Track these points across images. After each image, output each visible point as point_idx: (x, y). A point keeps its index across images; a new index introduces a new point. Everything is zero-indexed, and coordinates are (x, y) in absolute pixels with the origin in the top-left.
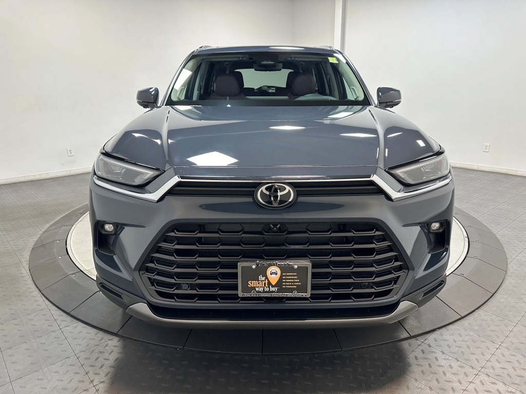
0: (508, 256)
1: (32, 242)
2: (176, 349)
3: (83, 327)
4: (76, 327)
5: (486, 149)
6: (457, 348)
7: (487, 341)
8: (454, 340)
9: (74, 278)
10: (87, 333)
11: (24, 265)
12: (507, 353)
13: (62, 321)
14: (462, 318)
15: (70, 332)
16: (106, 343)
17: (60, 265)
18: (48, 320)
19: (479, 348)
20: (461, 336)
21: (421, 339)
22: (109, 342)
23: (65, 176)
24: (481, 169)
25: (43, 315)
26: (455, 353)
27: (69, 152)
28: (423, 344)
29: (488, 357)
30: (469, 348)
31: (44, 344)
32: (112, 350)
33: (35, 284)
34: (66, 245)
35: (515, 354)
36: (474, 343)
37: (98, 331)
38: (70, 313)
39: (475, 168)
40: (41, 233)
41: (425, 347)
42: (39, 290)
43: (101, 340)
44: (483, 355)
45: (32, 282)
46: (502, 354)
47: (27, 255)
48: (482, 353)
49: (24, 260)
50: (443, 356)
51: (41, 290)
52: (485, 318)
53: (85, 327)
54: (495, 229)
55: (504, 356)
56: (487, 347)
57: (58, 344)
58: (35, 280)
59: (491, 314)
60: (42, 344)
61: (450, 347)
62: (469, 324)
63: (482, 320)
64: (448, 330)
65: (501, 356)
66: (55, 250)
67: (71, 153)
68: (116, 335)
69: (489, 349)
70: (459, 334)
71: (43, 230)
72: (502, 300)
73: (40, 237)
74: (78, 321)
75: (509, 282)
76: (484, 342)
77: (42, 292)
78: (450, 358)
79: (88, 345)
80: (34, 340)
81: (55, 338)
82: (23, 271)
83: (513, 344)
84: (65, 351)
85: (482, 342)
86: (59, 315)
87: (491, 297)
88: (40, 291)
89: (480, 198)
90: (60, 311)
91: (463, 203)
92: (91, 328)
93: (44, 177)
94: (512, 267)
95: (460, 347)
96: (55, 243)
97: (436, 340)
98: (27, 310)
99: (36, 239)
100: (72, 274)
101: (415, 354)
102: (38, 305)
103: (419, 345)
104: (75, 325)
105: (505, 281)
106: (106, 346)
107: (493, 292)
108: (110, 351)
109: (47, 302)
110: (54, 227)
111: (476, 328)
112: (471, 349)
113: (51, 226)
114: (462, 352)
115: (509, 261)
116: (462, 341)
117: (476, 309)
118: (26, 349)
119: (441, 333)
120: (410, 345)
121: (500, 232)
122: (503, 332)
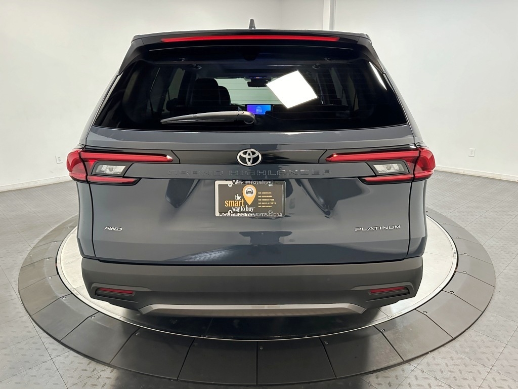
0: (496, 270)
1: (20, 259)
2: (170, 379)
3: (75, 356)
4: (67, 356)
5: (471, 154)
6: (450, 373)
7: (478, 364)
8: (446, 364)
9: (65, 302)
10: (79, 363)
11: (14, 286)
12: (498, 377)
13: (54, 349)
14: (454, 339)
15: (61, 363)
16: (99, 375)
17: (50, 286)
18: (39, 349)
19: (471, 372)
20: (453, 360)
21: (414, 363)
22: (102, 373)
23: (54, 184)
24: (466, 173)
25: (33, 343)
26: (448, 379)
27: (58, 160)
28: (415, 369)
29: (480, 382)
30: (461, 373)
31: (35, 376)
32: (104, 383)
33: (25, 307)
34: (56, 263)
35: (506, 378)
36: (466, 367)
37: (90, 361)
38: (62, 341)
39: (462, 172)
40: (30, 248)
41: (418, 373)
42: (29, 315)
43: (93, 371)
44: (475, 380)
45: (22, 306)
46: (493, 379)
47: (16, 274)
48: (474, 378)
49: (13, 280)
50: (436, 383)
51: (31, 314)
52: (476, 339)
53: (77, 357)
54: (482, 240)
55: (495, 381)
56: (478, 371)
57: (50, 376)
58: (25, 304)
59: (481, 335)
60: (32, 376)
61: (442, 372)
62: (460, 346)
63: (473, 341)
64: (440, 353)
65: (492, 381)
66: (45, 270)
67: (60, 160)
68: (109, 365)
69: (480, 373)
70: (451, 357)
71: (33, 246)
72: (492, 319)
73: (29, 254)
74: (69, 350)
75: (497, 298)
76: (476, 365)
77: (33, 316)
78: (443, 385)
79: (80, 377)
80: (25, 373)
81: (47, 369)
82: (13, 293)
83: (503, 367)
84: (57, 384)
85: (474, 366)
86: (50, 343)
87: (481, 315)
88: (31, 316)
89: (466, 205)
90: (51, 339)
91: (450, 211)
92: (82, 357)
93: (32, 185)
94: (500, 282)
95: (452, 372)
96: (45, 261)
97: (428, 364)
98: (17, 337)
99: (25, 256)
100: (63, 297)
101: (409, 381)
102: (28, 332)
103: (412, 371)
104: (67, 354)
105: (493, 297)
106: (99, 378)
107: (483, 311)
108: (102, 384)
109: (37, 327)
110: (43, 243)
111: (467, 350)
112: (463, 373)
113: (41, 241)
114: (454, 377)
115: (497, 275)
116: (454, 365)
117: (467, 329)
118: (17, 383)
119: (433, 357)
120: (403, 370)
121: (489, 243)
122: (493, 354)
